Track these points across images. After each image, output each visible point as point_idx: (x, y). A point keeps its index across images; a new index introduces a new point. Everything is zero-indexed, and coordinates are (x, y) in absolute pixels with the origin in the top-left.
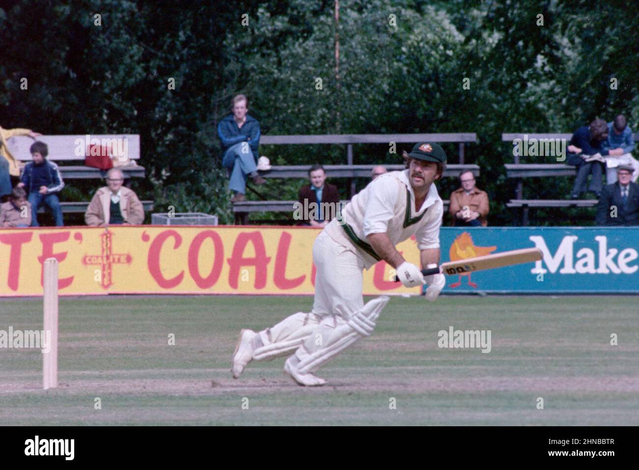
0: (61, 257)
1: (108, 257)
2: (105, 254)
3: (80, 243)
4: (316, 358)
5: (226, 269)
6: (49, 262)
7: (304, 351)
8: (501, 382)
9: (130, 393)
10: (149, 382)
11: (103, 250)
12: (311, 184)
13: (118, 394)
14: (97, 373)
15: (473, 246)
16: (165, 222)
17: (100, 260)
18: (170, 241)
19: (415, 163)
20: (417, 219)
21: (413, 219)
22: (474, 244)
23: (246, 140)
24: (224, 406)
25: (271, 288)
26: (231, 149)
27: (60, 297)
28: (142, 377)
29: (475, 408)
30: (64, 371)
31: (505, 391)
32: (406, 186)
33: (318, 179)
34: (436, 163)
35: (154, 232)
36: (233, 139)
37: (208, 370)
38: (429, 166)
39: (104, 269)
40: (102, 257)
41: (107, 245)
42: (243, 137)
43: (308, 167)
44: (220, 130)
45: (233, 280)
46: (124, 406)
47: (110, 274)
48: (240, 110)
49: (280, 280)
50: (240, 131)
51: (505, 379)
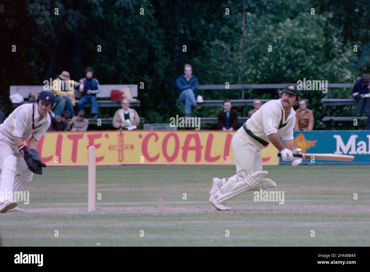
0: (98, 146)
1: (121, 146)
2: (120, 144)
3: (108, 139)
4: (226, 197)
5: (181, 152)
6: (91, 148)
7: (220, 192)
8: (319, 208)
9: (132, 214)
10: (141, 208)
11: (119, 143)
12: (224, 109)
13: (125, 214)
14: (115, 204)
15: (305, 140)
16: (150, 128)
17: (117, 147)
18: (153, 138)
19: (285, 95)
20: (285, 125)
21: (283, 124)
22: (306, 139)
23: (191, 88)
24: (179, 220)
25: (203, 161)
26: (184, 92)
27: (97, 166)
28: (137, 206)
29: (305, 221)
30: (99, 203)
31: (321, 212)
32: (281, 107)
33: (228, 107)
34: (296, 95)
35: (144, 133)
36: (185, 87)
37: (171, 202)
38: (292, 97)
39: (119, 152)
40: (119, 146)
41: (121, 140)
42: (190, 86)
43: (222, 101)
44: (178, 82)
45: (185, 158)
46: (128, 220)
47: (123, 155)
48: (188, 72)
49: (208, 158)
50: (188, 83)
51: (320, 206)
